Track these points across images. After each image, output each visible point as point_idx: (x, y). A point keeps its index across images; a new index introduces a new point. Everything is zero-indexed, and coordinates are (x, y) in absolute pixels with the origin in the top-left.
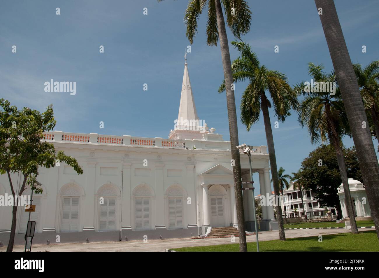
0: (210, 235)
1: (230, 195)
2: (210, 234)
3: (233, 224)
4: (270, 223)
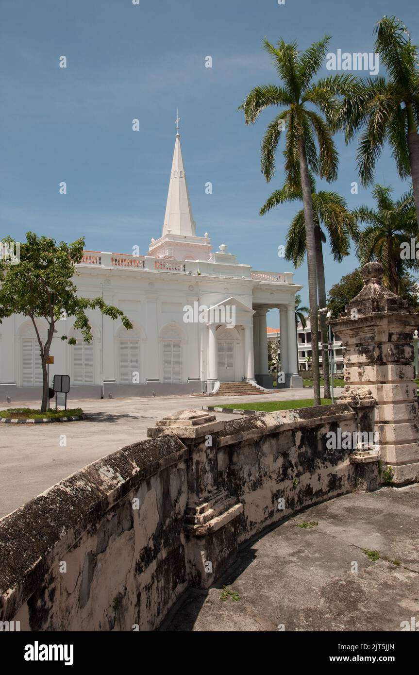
0: (219, 392)
1: (244, 340)
3: (247, 378)
4: (291, 378)
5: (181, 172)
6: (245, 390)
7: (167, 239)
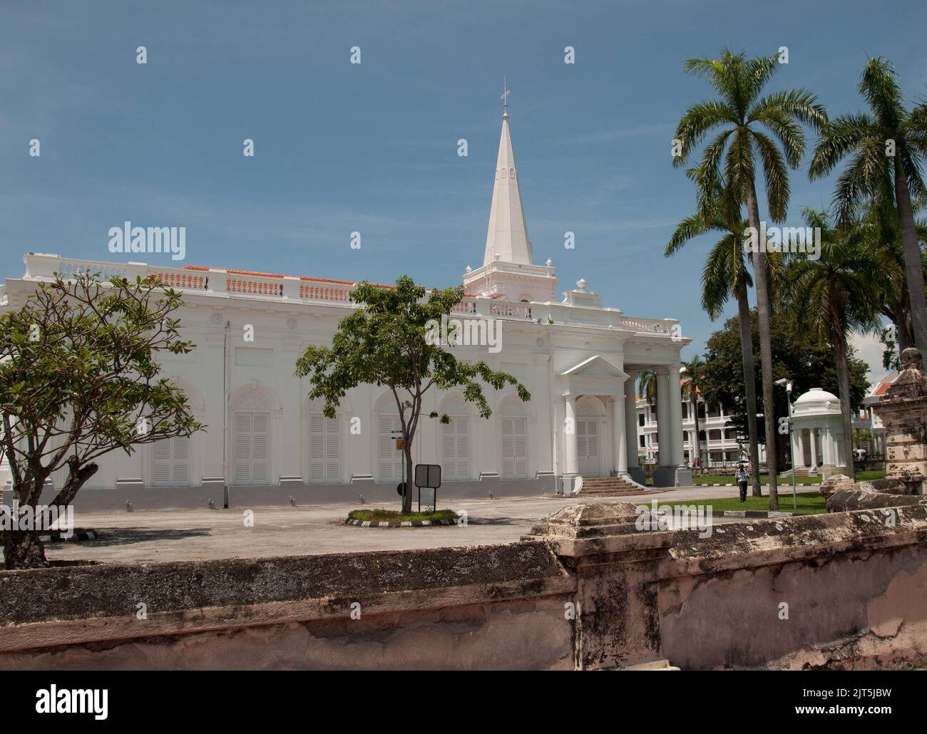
0: (583, 492)
1: (613, 417)
2: (582, 489)
3: (618, 472)
4: (676, 472)
5: (511, 170)
6: (619, 488)
7: (495, 270)
